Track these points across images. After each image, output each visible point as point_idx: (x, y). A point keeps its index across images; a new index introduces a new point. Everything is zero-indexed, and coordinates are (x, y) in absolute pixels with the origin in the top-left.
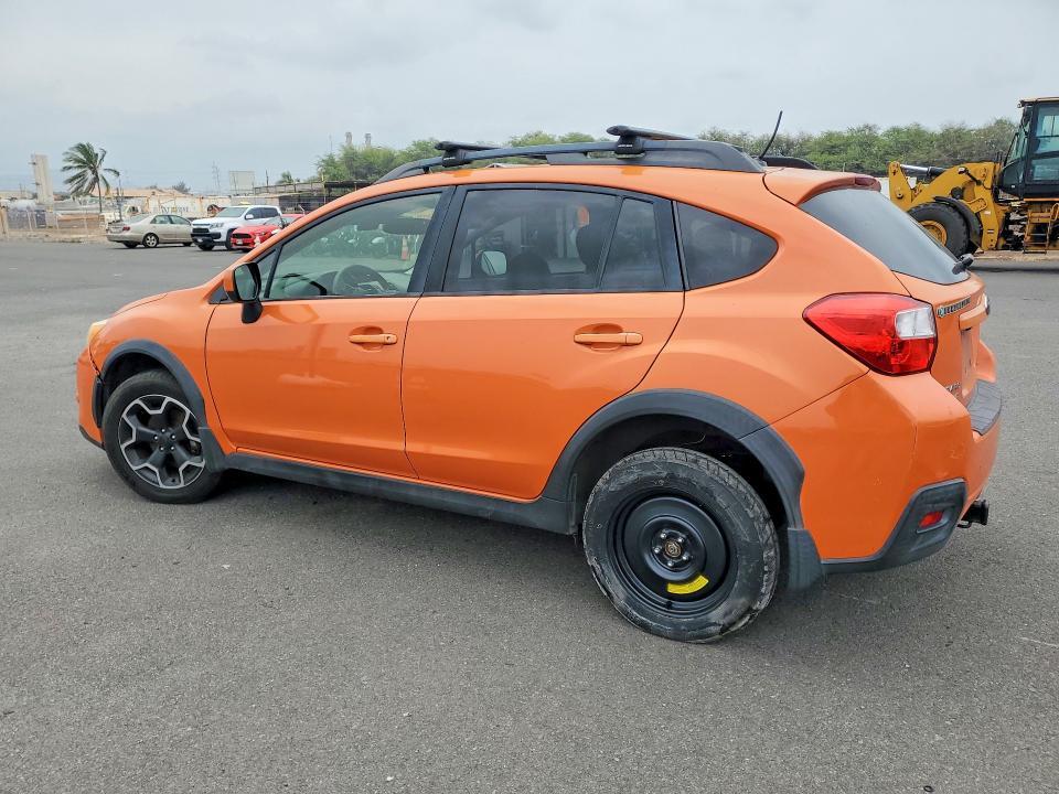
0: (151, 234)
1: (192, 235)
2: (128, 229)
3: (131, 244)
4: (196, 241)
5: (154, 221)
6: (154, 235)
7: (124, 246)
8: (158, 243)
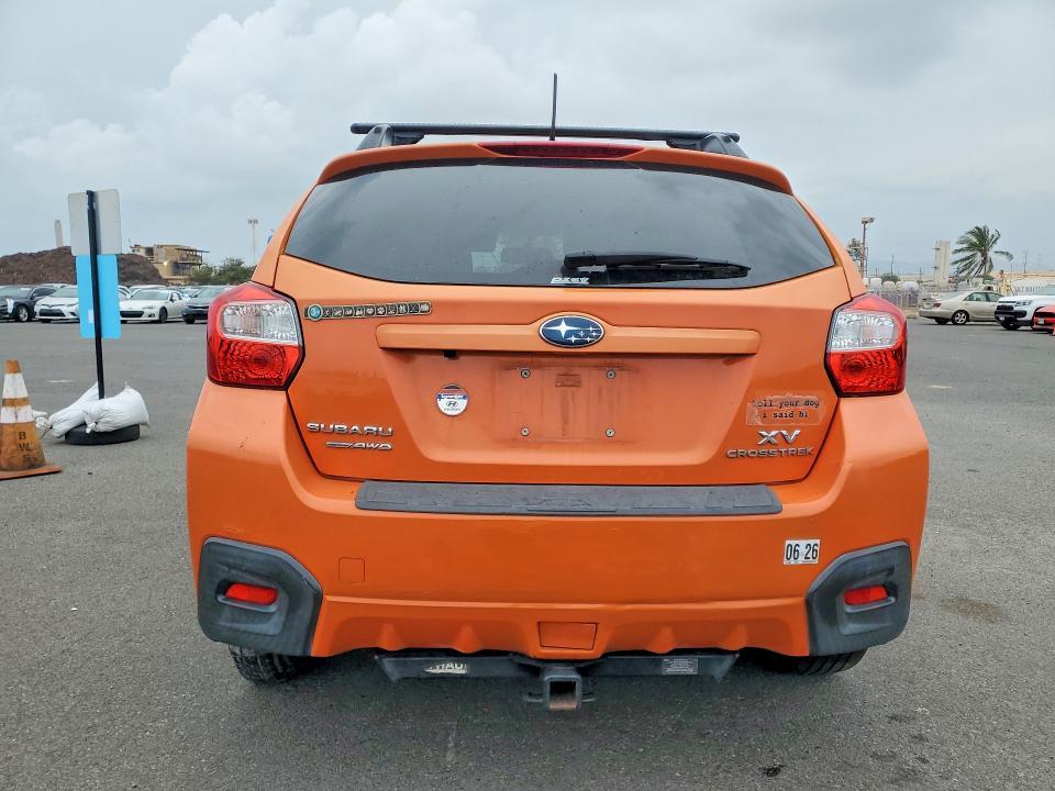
0: (961, 311)
1: (996, 313)
2: (938, 305)
3: (941, 321)
4: (998, 318)
5: (970, 298)
6: (966, 313)
7: (934, 321)
8: (968, 320)
